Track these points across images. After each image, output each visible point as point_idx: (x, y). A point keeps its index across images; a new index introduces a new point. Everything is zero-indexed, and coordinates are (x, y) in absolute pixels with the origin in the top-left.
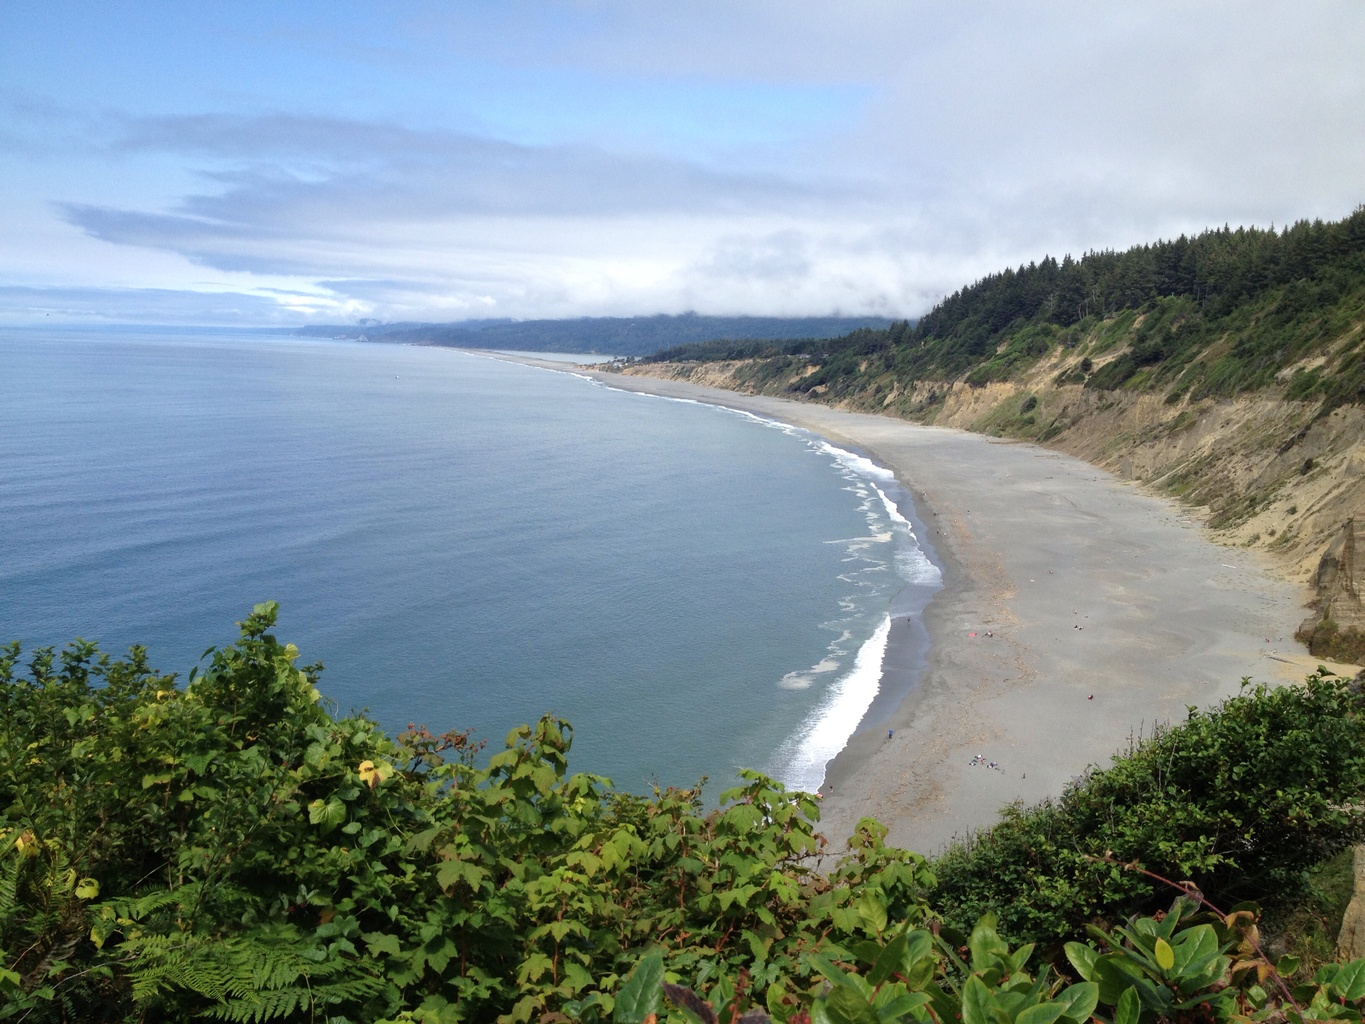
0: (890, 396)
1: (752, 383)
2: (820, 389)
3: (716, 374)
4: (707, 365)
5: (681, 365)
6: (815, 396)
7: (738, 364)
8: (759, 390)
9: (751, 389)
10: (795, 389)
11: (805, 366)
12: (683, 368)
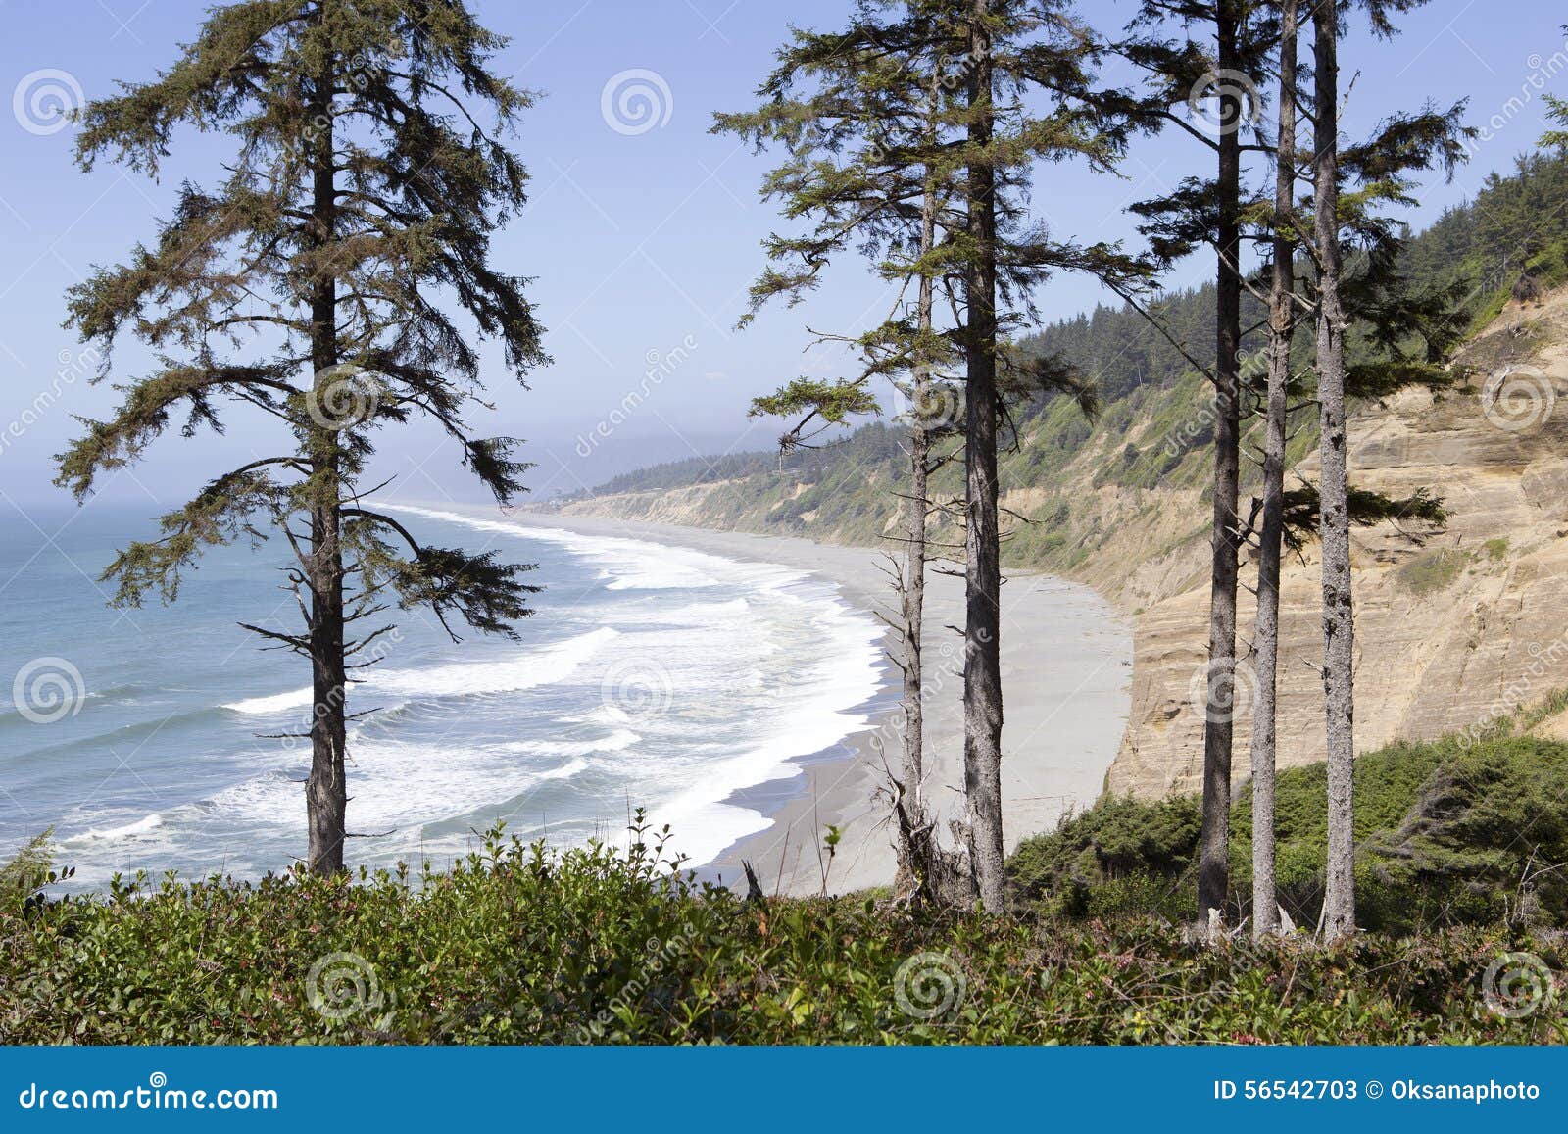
0: (891, 520)
1: (723, 515)
2: (809, 517)
3: (682, 505)
4: (672, 493)
5: (636, 496)
6: (801, 528)
7: (712, 487)
8: (730, 525)
9: (721, 524)
10: (777, 518)
11: (793, 485)
12: (639, 500)
